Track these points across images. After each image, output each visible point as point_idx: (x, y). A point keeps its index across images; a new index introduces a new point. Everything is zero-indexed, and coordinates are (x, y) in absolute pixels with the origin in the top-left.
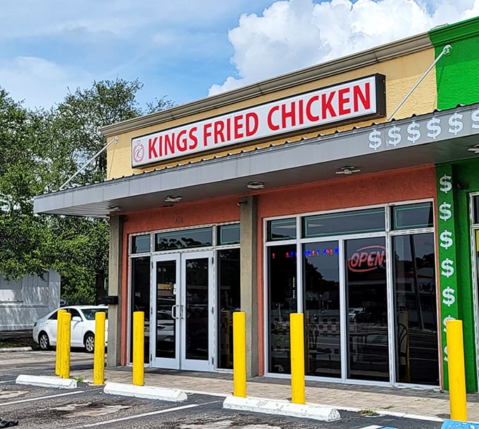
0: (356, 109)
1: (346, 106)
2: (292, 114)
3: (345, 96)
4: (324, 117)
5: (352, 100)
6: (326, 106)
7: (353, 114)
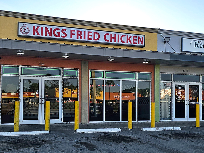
0: (139, 43)
1: (135, 41)
2: (115, 38)
3: (135, 38)
4: (127, 42)
5: (137, 40)
6: (128, 39)
7: (137, 44)
